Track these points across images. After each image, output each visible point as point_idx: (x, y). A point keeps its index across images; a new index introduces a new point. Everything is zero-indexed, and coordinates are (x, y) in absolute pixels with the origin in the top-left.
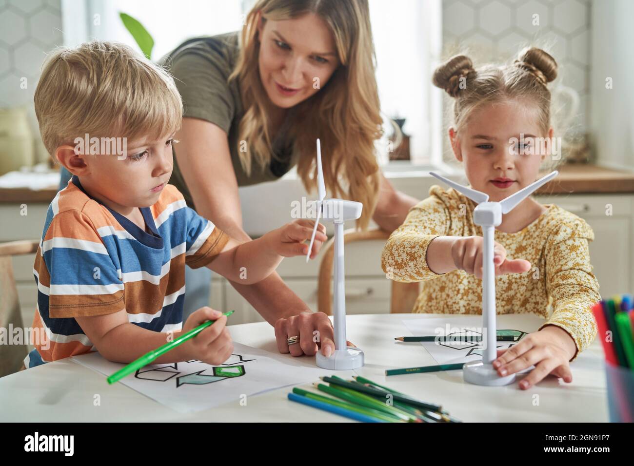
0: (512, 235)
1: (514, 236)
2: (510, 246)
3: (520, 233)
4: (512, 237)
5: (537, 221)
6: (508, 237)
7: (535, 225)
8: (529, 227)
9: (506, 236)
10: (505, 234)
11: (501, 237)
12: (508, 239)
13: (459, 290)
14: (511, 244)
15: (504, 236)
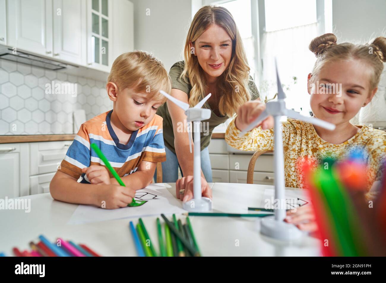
0: (337, 145)
1: (338, 146)
2: (336, 152)
3: (342, 144)
4: (337, 147)
5: (354, 137)
6: (334, 146)
7: (353, 140)
8: (349, 141)
9: (332, 146)
10: (332, 145)
11: (329, 146)
12: (334, 148)
13: (300, 178)
14: (336, 151)
15: (331, 146)
